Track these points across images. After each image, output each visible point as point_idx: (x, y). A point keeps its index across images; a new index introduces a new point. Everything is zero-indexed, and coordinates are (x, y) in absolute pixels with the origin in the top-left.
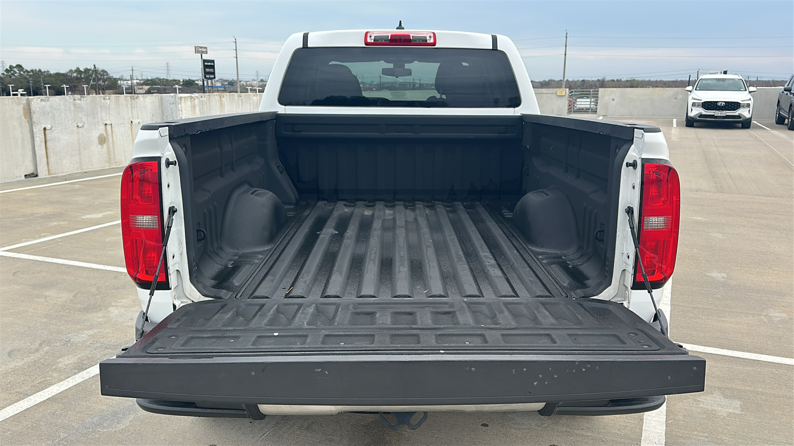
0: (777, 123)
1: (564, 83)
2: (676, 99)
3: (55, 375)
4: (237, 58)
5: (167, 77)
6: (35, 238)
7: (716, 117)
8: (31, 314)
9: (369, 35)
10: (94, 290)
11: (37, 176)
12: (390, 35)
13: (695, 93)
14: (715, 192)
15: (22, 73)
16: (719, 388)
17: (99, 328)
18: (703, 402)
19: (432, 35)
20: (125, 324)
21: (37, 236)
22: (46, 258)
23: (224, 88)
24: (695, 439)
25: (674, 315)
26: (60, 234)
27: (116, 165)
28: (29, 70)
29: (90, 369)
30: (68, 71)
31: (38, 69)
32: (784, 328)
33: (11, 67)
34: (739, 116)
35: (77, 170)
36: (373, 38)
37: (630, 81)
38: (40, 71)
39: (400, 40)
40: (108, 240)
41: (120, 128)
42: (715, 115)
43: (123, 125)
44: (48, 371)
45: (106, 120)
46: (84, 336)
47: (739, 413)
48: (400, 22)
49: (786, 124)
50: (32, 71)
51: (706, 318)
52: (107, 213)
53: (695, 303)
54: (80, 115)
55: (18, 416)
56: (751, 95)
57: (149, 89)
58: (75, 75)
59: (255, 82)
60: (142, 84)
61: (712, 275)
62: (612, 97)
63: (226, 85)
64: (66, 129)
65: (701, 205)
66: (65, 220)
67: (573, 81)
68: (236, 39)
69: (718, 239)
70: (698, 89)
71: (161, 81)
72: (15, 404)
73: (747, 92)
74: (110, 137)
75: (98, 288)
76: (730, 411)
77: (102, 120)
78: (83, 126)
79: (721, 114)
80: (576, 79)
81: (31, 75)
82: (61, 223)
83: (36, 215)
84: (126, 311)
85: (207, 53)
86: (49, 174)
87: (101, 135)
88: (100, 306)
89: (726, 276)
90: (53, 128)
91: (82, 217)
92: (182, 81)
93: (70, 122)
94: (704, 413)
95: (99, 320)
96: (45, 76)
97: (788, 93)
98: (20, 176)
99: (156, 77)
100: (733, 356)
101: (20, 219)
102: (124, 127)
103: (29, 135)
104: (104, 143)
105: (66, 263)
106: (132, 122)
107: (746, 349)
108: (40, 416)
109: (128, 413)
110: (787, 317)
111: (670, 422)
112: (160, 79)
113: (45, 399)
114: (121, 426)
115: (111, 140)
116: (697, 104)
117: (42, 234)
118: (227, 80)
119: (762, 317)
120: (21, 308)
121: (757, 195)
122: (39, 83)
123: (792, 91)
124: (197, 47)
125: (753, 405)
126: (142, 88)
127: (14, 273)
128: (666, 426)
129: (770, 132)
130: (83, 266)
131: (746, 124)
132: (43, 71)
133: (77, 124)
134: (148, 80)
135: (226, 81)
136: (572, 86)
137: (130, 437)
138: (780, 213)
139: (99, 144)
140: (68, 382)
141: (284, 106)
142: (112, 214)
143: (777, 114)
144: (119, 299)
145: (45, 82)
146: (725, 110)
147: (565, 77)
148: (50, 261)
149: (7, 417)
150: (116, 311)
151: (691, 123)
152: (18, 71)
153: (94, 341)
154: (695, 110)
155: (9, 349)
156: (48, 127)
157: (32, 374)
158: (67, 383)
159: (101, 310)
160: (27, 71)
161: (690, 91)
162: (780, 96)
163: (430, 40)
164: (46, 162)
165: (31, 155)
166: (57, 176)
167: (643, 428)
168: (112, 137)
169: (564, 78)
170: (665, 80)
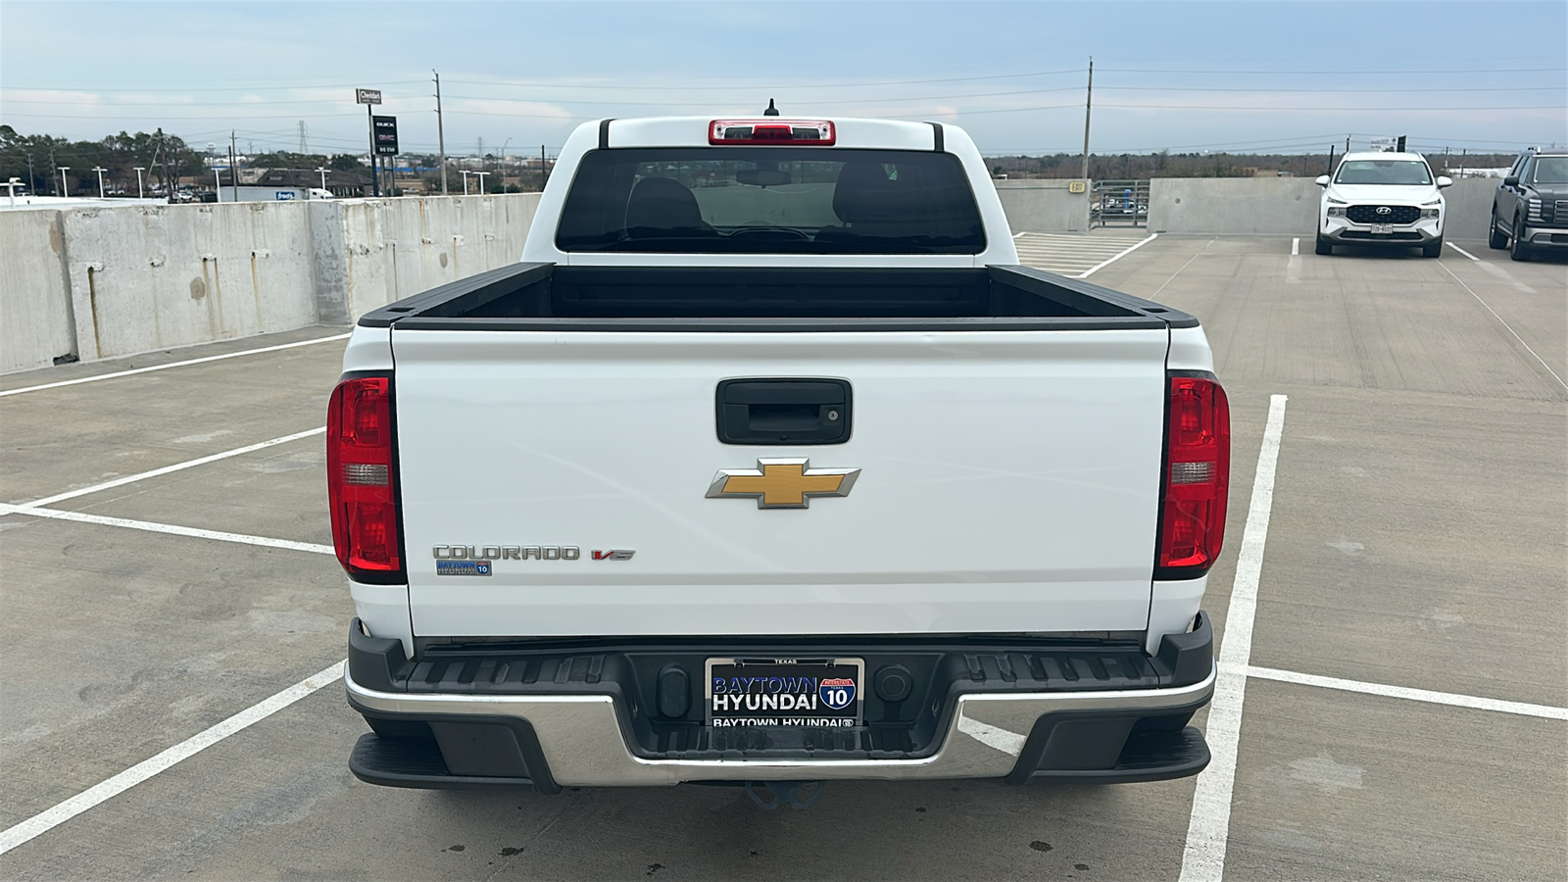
0: (1492, 246)
1: (1086, 161)
2: (1298, 199)
3: (168, 730)
4: (439, 112)
5: (301, 150)
6: (92, 483)
7: (1375, 236)
8: (109, 623)
9: (716, 126)
10: (215, 579)
11: (77, 359)
12: (753, 126)
13: (1333, 190)
14: (1360, 386)
15: (12, 142)
16: (1329, 746)
17: (236, 648)
18: (1299, 771)
19: (828, 127)
20: (281, 641)
21: (96, 478)
22: (119, 520)
23: (415, 171)
24: (1279, 831)
25: (1261, 618)
26: (137, 473)
27: (225, 337)
28: (26, 137)
29: (229, 720)
30: (104, 139)
31: (43, 136)
32: (1454, 642)
34: (1418, 233)
35: (151, 348)
36: (723, 131)
37: (1216, 155)
38: (48, 138)
39: (772, 135)
40: (228, 484)
41: (232, 267)
42: (1373, 232)
43: (237, 261)
44: (156, 725)
45: (205, 252)
46: (210, 662)
47: (1359, 787)
48: (772, 100)
49: (1510, 249)
50: (32, 138)
51: (1319, 623)
52: (219, 433)
53: (1299, 596)
54: (156, 242)
55: (116, 800)
56: (1442, 193)
57: (265, 174)
58: (118, 146)
59: (476, 159)
60: (251, 165)
61: (1338, 546)
62: (1175, 196)
63: (419, 165)
64: (131, 269)
65: (1332, 413)
66: (141, 447)
67: (1104, 157)
68: (437, 75)
69: (1356, 478)
70: (1339, 181)
71: (289, 159)
72: (107, 781)
73: (1434, 186)
74: (213, 284)
75: (223, 576)
76: (1343, 784)
77: (198, 251)
78: (163, 263)
79: (1383, 229)
80: (1110, 154)
81: (30, 146)
82: (136, 453)
83: (87, 438)
84: (279, 617)
85: (380, 103)
86: (100, 357)
87: (196, 280)
88: (230, 608)
89: (1362, 547)
90: (106, 269)
91: (173, 441)
92: (330, 157)
93: (138, 256)
94: (1298, 789)
95: (233, 633)
96: (58, 149)
97: (1513, 188)
98: (46, 361)
99: (280, 149)
100: (1360, 690)
101: (57, 445)
102: (240, 264)
103: (62, 282)
104: (203, 295)
105: (158, 530)
106: (253, 254)
107: (1383, 679)
108: (153, 800)
109: (305, 794)
110: (1463, 622)
111: (1239, 803)
112: (287, 155)
113: (159, 771)
114: (296, 817)
115: (214, 290)
116: (1337, 211)
117: (105, 475)
118: (420, 156)
119: (1419, 623)
120: (88, 614)
121: (1439, 391)
122: (46, 163)
123: (1519, 186)
124: (361, 90)
125: (1384, 775)
126: (252, 173)
127: (66, 548)
128: (1231, 810)
129: (1478, 266)
130: (190, 534)
131: (1431, 249)
132: (53, 138)
133: (151, 259)
134: (262, 156)
135: (418, 157)
136: (1101, 167)
137: (313, 834)
138: (1476, 426)
139: (192, 297)
140: (194, 742)
141: (566, 253)
142: (229, 434)
143: (1492, 228)
144: (265, 595)
145: (60, 160)
146: (1391, 222)
147: (1089, 150)
148: (127, 525)
149: (97, 803)
150: (262, 618)
151: (1326, 246)
152: (4, 138)
153: (229, 672)
154: (1334, 222)
155: (79, 686)
156: (97, 266)
157: (128, 729)
158: (192, 745)
159: (234, 615)
160: (22, 139)
161: (1325, 186)
162: (1499, 193)
163: (825, 135)
164: (94, 334)
165: (66, 320)
166: (115, 360)
167: (1192, 814)
168: (218, 284)
169: (1086, 150)
170: (1284, 154)
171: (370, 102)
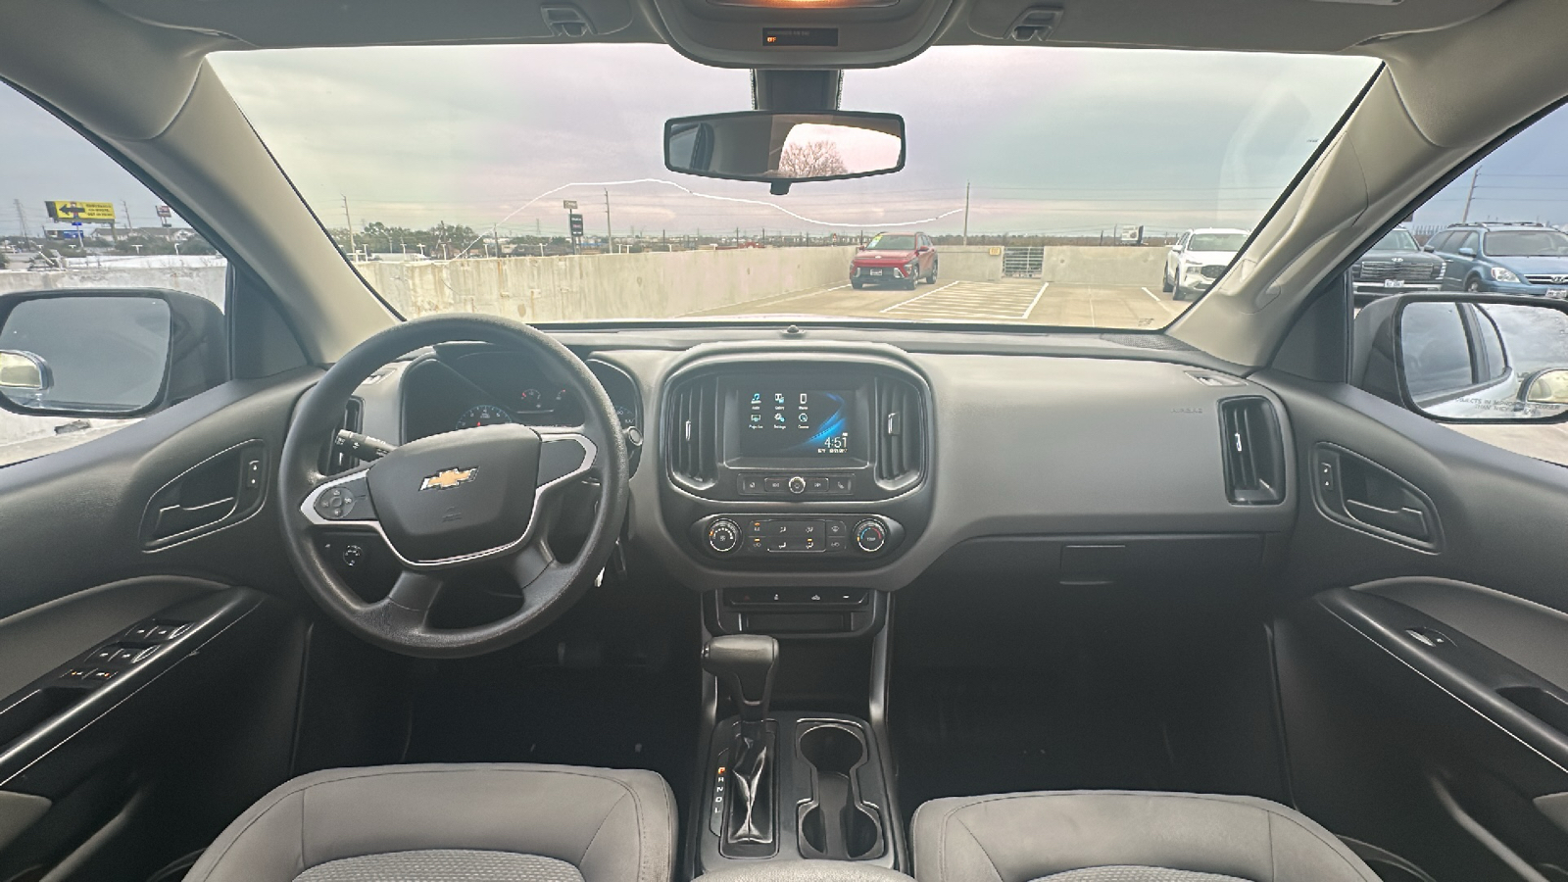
1: (965, 239)
4: (608, 212)
5: (537, 235)
15: (382, 231)
28: (389, 228)
31: (398, 228)
33: (371, 225)
38: (401, 229)
50: (392, 229)
57: (517, 248)
58: (437, 233)
60: (509, 243)
62: (1061, 257)
70: (1191, 248)
71: (531, 239)
81: (391, 233)
85: (576, 208)
116: (1193, 269)
118: (596, 236)
124: (567, 202)
126: (509, 248)
132: (404, 229)
134: (519, 238)
135: (594, 237)
160: (387, 230)
171: (571, 208)
